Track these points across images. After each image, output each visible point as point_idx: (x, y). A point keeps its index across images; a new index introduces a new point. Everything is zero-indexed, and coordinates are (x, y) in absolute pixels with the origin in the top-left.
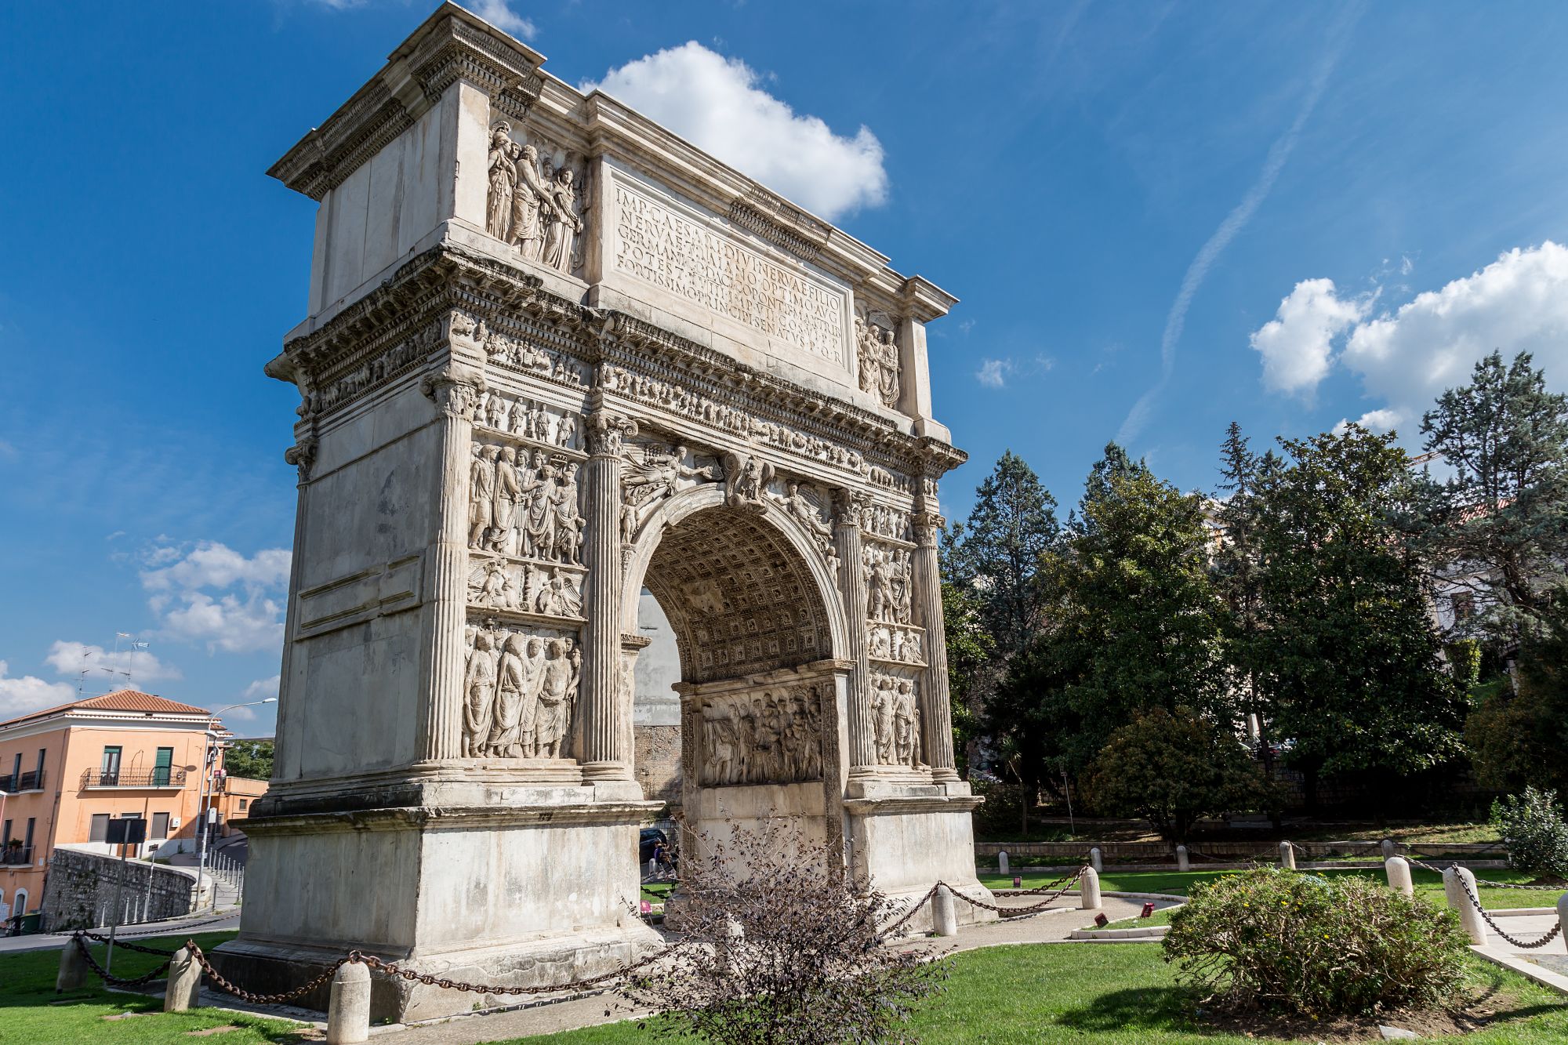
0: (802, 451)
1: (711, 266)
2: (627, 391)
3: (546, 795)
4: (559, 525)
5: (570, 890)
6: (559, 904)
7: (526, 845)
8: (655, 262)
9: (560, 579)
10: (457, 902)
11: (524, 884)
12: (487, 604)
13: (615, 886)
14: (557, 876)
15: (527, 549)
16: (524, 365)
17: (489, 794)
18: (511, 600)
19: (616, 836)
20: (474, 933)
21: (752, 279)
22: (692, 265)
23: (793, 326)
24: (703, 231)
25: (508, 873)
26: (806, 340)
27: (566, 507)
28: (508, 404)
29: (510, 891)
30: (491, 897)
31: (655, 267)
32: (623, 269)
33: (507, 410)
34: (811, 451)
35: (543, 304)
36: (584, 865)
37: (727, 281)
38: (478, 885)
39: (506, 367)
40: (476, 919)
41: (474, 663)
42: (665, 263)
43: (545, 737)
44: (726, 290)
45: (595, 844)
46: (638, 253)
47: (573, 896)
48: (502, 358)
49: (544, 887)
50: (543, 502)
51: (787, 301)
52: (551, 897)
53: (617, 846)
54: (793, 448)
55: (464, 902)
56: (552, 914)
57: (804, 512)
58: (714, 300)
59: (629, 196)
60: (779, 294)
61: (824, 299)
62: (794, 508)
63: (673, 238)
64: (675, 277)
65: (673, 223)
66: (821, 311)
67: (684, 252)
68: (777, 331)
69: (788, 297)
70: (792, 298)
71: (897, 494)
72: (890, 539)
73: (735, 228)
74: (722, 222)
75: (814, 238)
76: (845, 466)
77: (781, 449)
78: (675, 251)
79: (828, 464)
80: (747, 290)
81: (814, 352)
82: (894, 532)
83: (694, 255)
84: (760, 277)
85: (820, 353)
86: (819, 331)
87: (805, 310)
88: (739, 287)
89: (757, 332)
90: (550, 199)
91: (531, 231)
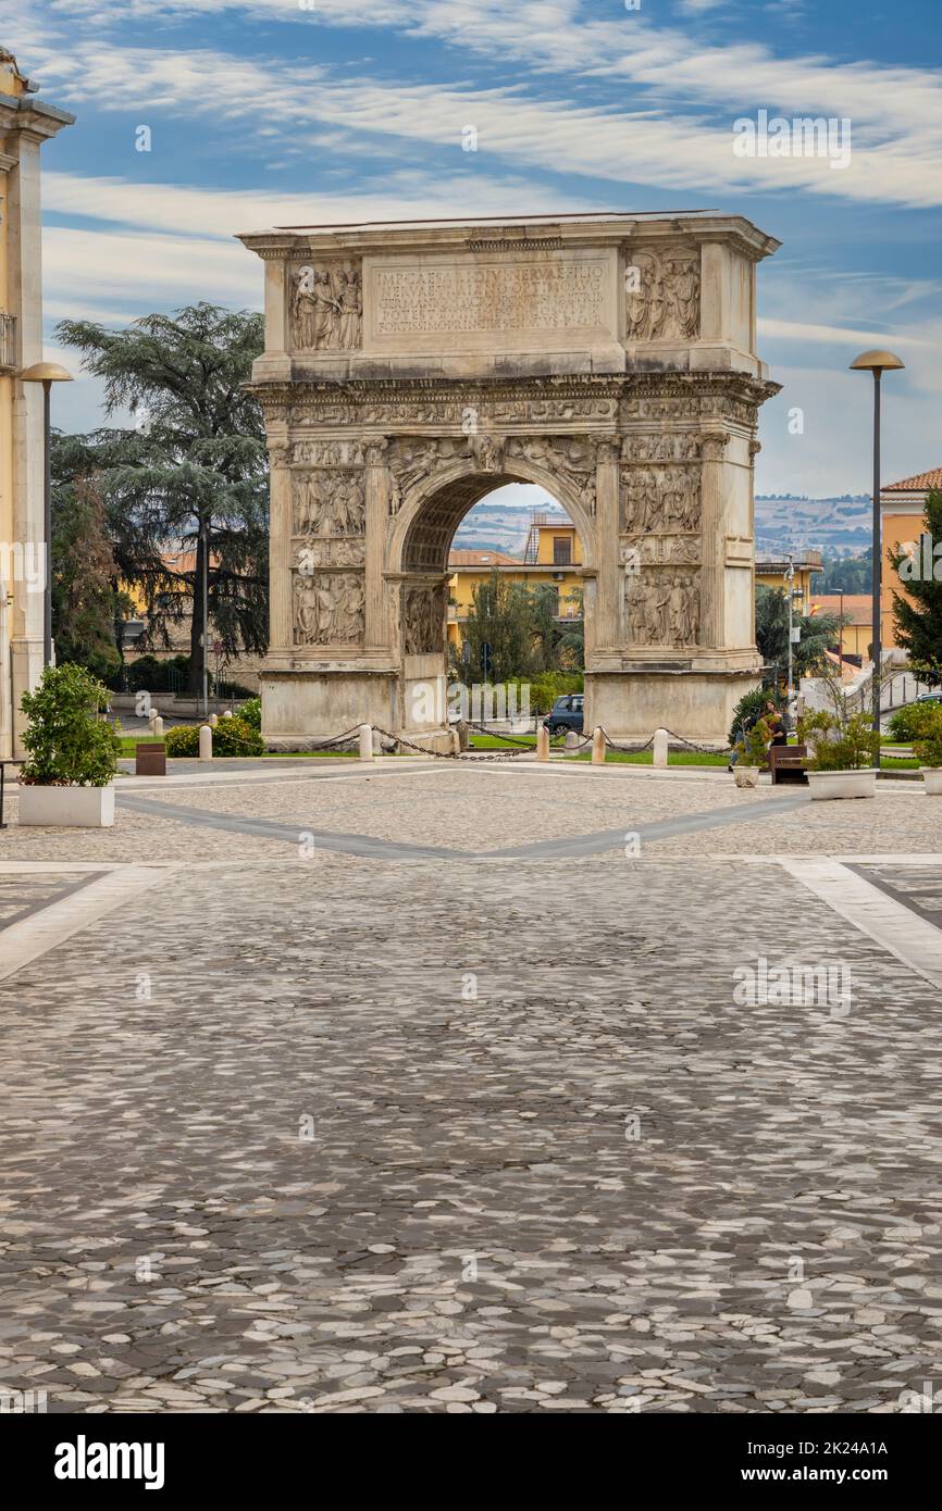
0: (544, 417)
1: (461, 296)
2: (384, 420)
3: (326, 665)
5: (342, 714)
7: (316, 691)
8: (410, 315)
9: (348, 545)
10: (280, 714)
14: (334, 706)
15: (334, 529)
16: (319, 422)
17: (293, 665)
18: (319, 560)
19: (370, 688)
21: (502, 289)
22: (443, 303)
23: (545, 311)
24: (453, 272)
26: (561, 317)
27: (352, 501)
28: (314, 447)
31: (410, 319)
32: (384, 332)
34: (552, 414)
36: (350, 702)
37: (476, 302)
39: (311, 426)
41: (300, 597)
42: (418, 313)
43: (350, 633)
44: (475, 309)
45: (357, 691)
46: (395, 315)
48: (306, 422)
49: (327, 711)
50: (337, 501)
51: (540, 292)
52: (331, 715)
54: (534, 417)
56: (332, 724)
57: (557, 460)
58: (462, 321)
59: (388, 275)
60: (531, 290)
61: (585, 272)
62: (548, 460)
63: (426, 290)
64: (427, 319)
65: (426, 278)
66: (580, 285)
67: (437, 295)
68: (526, 323)
69: (542, 288)
70: (546, 287)
71: (676, 419)
72: (667, 460)
73: (480, 257)
74: (470, 257)
75: (547, 236)
76: (591, 416)
77: (519, 422)
78: (428, 298)
79: (571, 421)
80: (496, 300)
81: (570, 324)
82: (678, 451)
83: (445, 296)
84: (510, 284)
85: (577, 325)
86: (576, 305)
87: (561, 292)
88: (489, 302)
89: (505, 332)
90: (335, 302)
91: (329, 327)
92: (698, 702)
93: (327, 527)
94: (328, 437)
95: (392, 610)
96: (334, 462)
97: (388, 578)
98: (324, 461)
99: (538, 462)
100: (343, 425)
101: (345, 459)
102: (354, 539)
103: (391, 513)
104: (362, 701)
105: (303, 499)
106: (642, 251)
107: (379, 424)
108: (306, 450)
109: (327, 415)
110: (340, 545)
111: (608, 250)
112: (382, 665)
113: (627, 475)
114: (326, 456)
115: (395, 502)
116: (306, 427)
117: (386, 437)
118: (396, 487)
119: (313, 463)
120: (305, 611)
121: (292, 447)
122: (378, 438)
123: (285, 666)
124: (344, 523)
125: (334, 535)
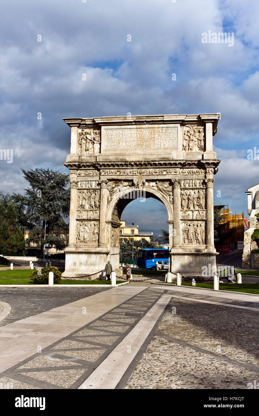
0: (157, 174)
1: (132, 138)
2: (107, 174)
4: (95, 202)
5: (91, 265)
6: (89, 267)
7: (84, 257)
9: (94, 212)
10: (71, 265)
11: (83, 263)
12: (80, 218)
13: (100, 265)
14: (89, 263)
15: (90, 207)
16: (87, 175)
18: (85, 217)
19: (101, 257)
20: (74, 270)
21: (144, 136)
22: (126, 140)
23: (157, 142)
24: (129, 131)
25: (80, 261)
26: (162, 144)
27: (96, 199)
28: (84, 182)
29: (80, 264)
30: (77, 264)
31: (116, 144)
33: (84, 183)
34: (160, 173)
35: (85, 164)
36: (94, 261)
37: (136, 140)
38: (75, 263)
39: (84, 176)
40: (75, 268)
41: (79, 228)
42: (118, 143)
43: (94, 240)
46: (111, 143)
47: (92, 266)
48: (82, 175)
49: (86, 264)
50: (91, 199)
51: (156, 137)
52: (88, 266)
53: (101, 259)
54: (154, 174)
55: (72, 265)
57: (161, 187)
58: (132, 146)
59: (109, 132)
60: (153, 136)
61: (170, 131)
62: (157, 187)
63: (121, 136)
64: (121, 145)
65: (121, 132)
66: (168, 135)
67: (124, 138)
68: (152, 146)
69: (156, 136)
70: (158, 135)
71: (198, 175)
72: (195, 187)
73: (138, 126)
74: (134, 126)
75: (159, 120)
76: (172, 174)
77: (149, 175)
78: (121, 138)
79: (165, 175)
80: (142, 139)
81: (165, 147)
82: (198, 185)
83: (127, 138)
84: (147, 134)
85: (167, 146)
86: (167, 141)
87: (162, 137)
88: (140, 139)
89: (145, 148)
90: (92, 140)
91: (90, 147)
92: (207, 263)
93: (87, 207)
94: (89, 179)
95: (108, 233)
96: (90, 187)
97: (107, 222)
98: (87, 187)
99: (154, 188)
100: (94, 176)
101: (93, 187)
102: (96, 210)
103: (108, 203)
104: (98, 261)
105: (81, 198)
106: (187, 125)
107: (105, 175)
108: (82, 183)
109: (89, 173)
110: (92, 212)
111: (177, 124)
112: (104, 250)
113: (183, 192)
114: (88, 185)
115: (110, 199)
116: (82, 176)
117: (107, 179)
118: (110, 195)
119: (84, 187)
120: (80, 232)
121: (78, 182)
122: (105, 179)
123: (74, 249)
124: (93, 206)
125: (90, 209)
